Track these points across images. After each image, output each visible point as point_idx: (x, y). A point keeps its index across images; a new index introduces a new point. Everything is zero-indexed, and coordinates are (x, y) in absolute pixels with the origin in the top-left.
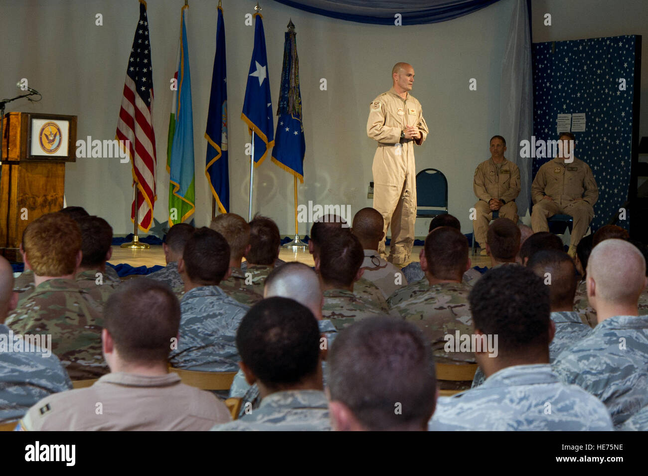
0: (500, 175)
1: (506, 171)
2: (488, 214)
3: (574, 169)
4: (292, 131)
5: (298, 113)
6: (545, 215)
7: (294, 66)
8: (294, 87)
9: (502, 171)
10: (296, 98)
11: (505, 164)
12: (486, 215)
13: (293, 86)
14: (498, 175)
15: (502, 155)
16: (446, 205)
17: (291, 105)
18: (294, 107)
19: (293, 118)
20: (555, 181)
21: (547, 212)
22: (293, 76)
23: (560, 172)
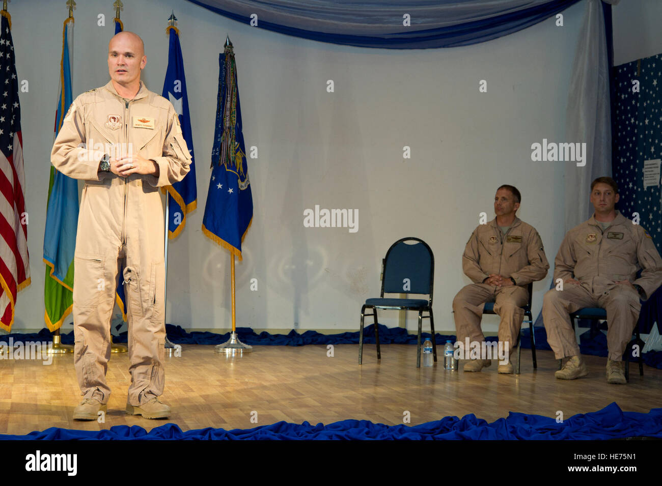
0: (506, 244)
1: (516, 238)
2: (478, 305)
3: (617, 236)
4: (226, 188)
5: (233, 162)
6: (565, 308)
7: (229, 99)
8: (229, 128)
9: (510, 237)
10: (231, 142)
11: (515, 227)
12: (472, 307)
13: (227, 126)
14: (502, 243)
15: (512, 212)
16: (430, 291)
17: (224, 153)
18: (228, 155)
19: (227, 170)
20: (587, 256)
21: (567, 303)
22: (228, 113)
23: (594, 241)
